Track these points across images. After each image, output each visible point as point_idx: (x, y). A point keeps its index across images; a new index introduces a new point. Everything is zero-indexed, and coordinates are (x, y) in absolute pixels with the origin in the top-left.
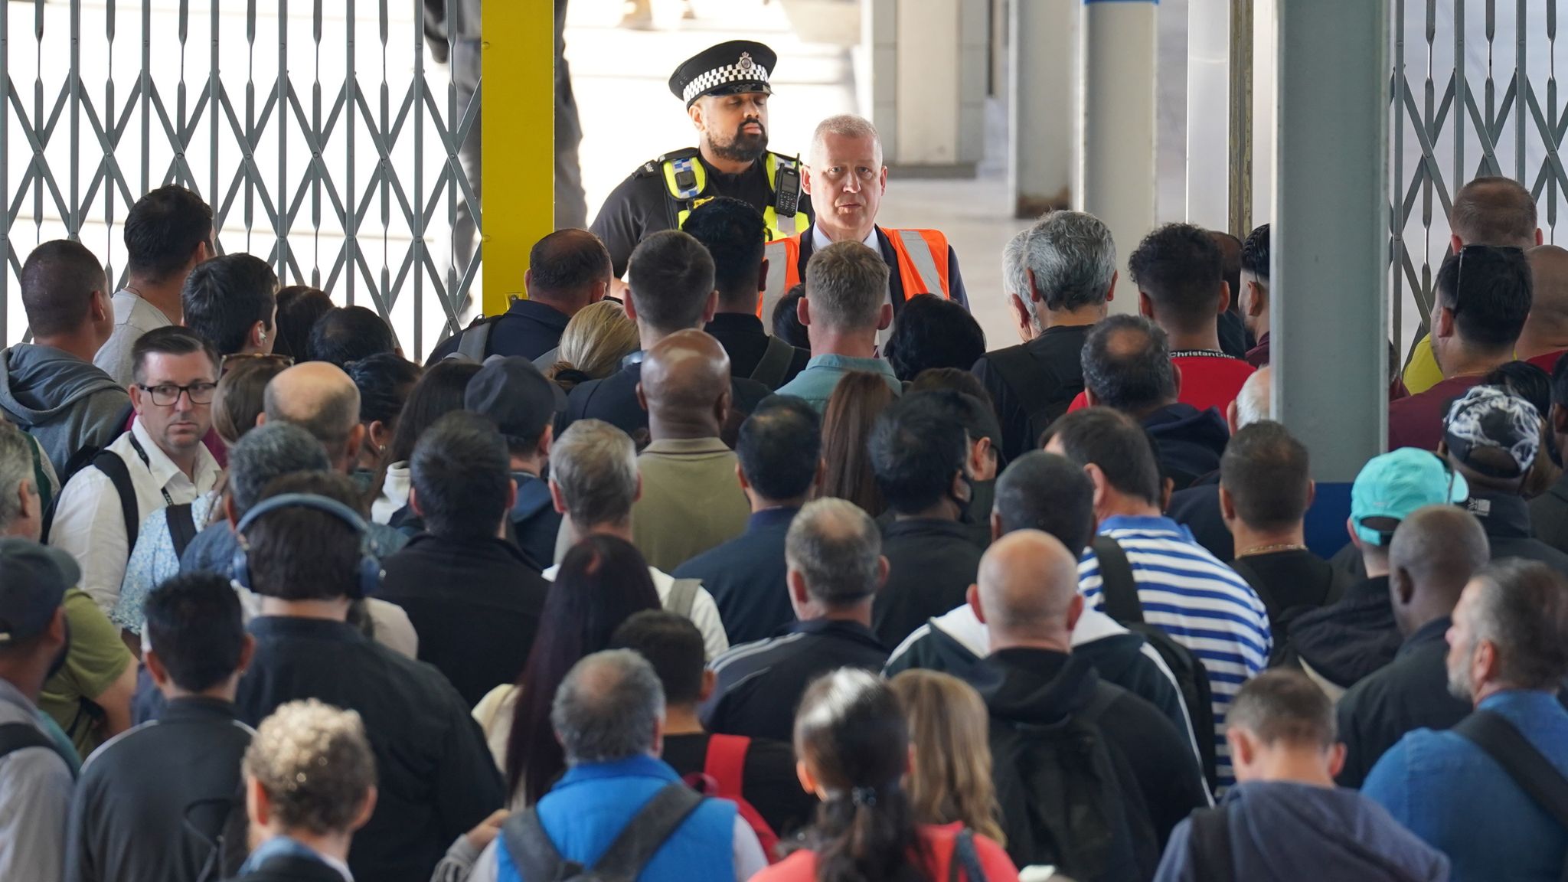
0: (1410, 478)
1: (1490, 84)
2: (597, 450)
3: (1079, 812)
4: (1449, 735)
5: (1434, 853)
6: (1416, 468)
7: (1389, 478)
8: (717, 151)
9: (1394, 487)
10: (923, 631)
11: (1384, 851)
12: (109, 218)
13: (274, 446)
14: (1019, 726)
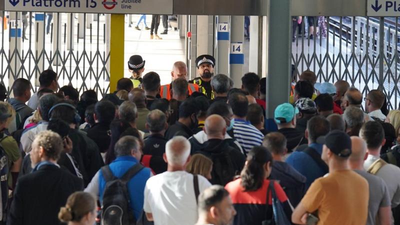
0: (286, 109)
1: (309, 55)
2: (128, 107)
3: (224, 172)
4: (302, 152)
5: (303, 176)
6: (287, 107)
7: (282, 109)
8: (202, 77)
9: (283, 111)
10: (191, 137)
11: (292, 174)
12: (36, 77)
13: (48, 99)
14: (212, 154)
